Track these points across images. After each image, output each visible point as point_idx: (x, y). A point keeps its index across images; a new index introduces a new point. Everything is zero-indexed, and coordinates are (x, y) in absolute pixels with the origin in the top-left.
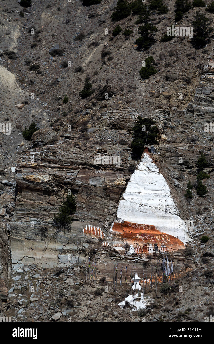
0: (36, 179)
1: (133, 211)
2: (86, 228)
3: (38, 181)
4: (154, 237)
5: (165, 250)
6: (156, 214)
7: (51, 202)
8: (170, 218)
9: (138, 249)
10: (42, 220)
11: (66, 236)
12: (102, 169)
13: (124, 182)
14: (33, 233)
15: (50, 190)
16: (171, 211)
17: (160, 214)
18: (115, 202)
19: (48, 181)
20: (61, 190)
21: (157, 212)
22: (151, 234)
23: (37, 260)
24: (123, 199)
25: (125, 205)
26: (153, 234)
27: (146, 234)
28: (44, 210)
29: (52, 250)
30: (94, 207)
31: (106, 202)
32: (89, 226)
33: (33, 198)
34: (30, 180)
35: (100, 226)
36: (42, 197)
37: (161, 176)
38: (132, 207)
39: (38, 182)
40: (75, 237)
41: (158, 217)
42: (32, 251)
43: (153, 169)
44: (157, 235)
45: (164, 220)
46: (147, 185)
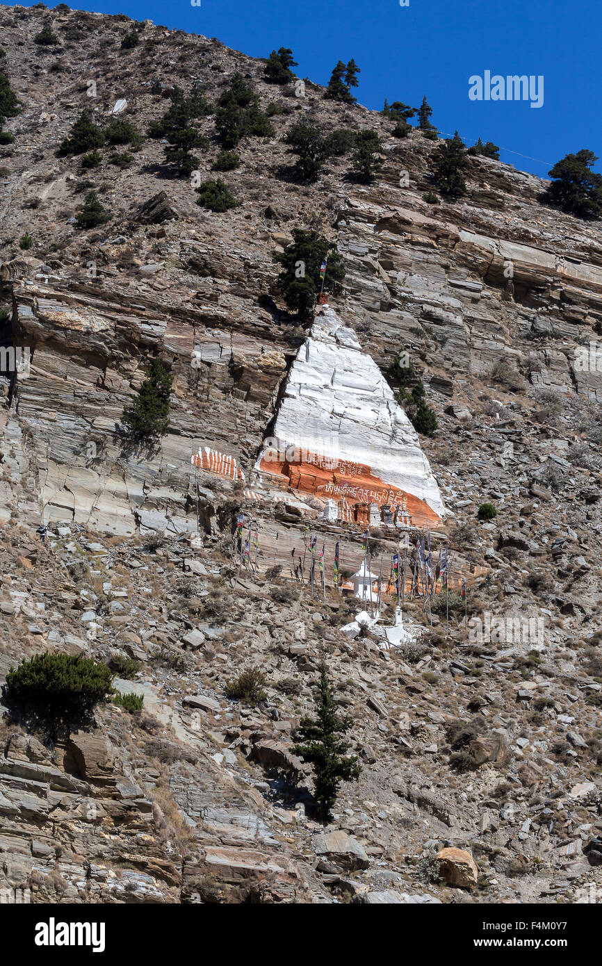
0: (72, 322)
1: (315, 426)
2: (200, 453)
3: (77, 328)
4: (368, 494)
5: (408, 522)
6: (370, 441)
7: (108, 384)
8: (404, 453)
9: (345, 511)
10: (87, 421)
11: (151, 467)
12: (222, 329)
13: (283, 360)
14: (69, 447)
15: (104, 353)
16: (407, 437)
17: (379, 442)
18: (260, 406)
19: (102, 331)
20: (132, 359)
21: (371, 436)
22: (364, 486)
23: (81, 515)
24: (288, 396)
25: (295, 409)
26: (369, 485)
27: (350, 485)
28: (90, 401)
29: (116, 494)
30: (211, 410)
31: (240, 402)
32: (208, 450)
33: (62, 369)
34: (58, 322)
35: (232, 452)
36: (83, 370)
37: (368, 360)
38: (313, 416)
39: (78, 331)
40: (175, 471)
41: (375, 448)
42: (64, 492)
43: (347, 341)
44: (378, 489)
45: (388, 458)
46: (341, 374)
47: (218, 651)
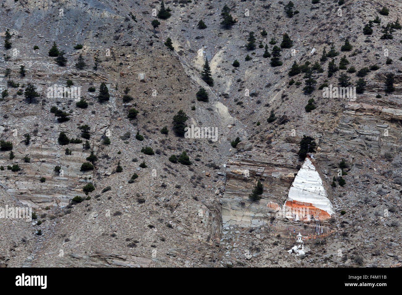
0: (238, 172)
1: (299, 194)
2: (269, 203)
5: (318, 219)
6: (313, 196)
7: (248, 187)
8: (322, 199)
9: (301, 217)
10: (241, 198)
11: (257, 208)
12: (280, 167)
13: (294, 175)
14: (236, 205)
15: (247, 179)
16: (322, 195)
17: (315, 196)
18: (287, 188)
20: (254, 179)
23: (238, 222)
24: (292, 186)
25: (293, 190)
26: (311, 208)
28: (243, 192)
29: (247, 216)
30: (274, 191)
31: (282, 187)
32: (271, 202)
33: (237, 184)
34: (235, 172)
35: (277, 202)
36: (242, 183)
37: (317, 173)
38: (298, 191)
39: (240, 174)
40: (262, 209)
41: (314, 198)
42: (235, 216)
43: (312, 168)
44: (313, 209)
45: (318, 200)
46: (308, 178)
47: (255, 260)
